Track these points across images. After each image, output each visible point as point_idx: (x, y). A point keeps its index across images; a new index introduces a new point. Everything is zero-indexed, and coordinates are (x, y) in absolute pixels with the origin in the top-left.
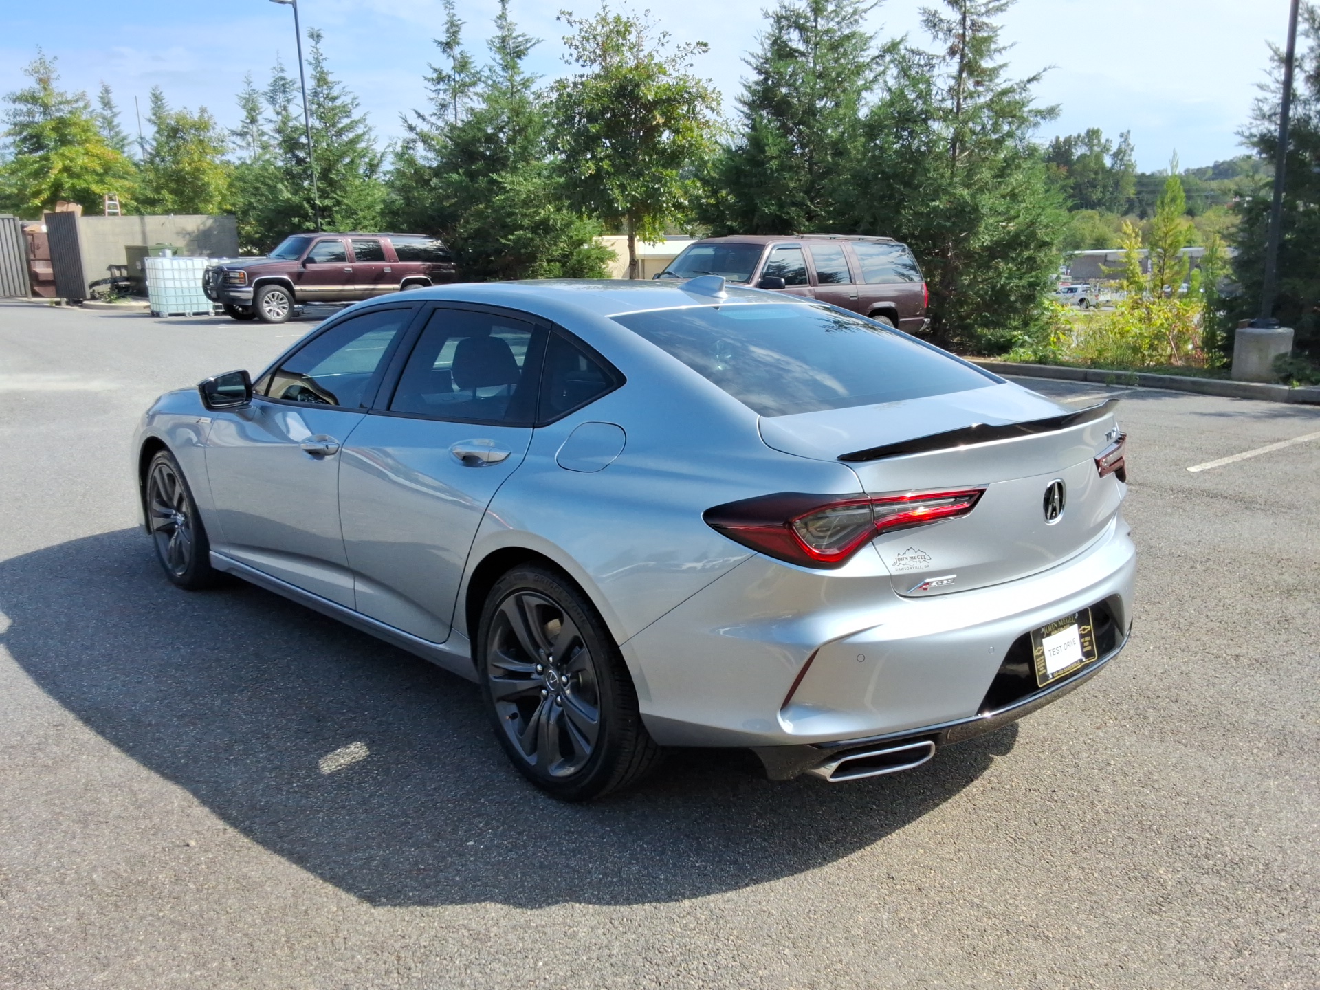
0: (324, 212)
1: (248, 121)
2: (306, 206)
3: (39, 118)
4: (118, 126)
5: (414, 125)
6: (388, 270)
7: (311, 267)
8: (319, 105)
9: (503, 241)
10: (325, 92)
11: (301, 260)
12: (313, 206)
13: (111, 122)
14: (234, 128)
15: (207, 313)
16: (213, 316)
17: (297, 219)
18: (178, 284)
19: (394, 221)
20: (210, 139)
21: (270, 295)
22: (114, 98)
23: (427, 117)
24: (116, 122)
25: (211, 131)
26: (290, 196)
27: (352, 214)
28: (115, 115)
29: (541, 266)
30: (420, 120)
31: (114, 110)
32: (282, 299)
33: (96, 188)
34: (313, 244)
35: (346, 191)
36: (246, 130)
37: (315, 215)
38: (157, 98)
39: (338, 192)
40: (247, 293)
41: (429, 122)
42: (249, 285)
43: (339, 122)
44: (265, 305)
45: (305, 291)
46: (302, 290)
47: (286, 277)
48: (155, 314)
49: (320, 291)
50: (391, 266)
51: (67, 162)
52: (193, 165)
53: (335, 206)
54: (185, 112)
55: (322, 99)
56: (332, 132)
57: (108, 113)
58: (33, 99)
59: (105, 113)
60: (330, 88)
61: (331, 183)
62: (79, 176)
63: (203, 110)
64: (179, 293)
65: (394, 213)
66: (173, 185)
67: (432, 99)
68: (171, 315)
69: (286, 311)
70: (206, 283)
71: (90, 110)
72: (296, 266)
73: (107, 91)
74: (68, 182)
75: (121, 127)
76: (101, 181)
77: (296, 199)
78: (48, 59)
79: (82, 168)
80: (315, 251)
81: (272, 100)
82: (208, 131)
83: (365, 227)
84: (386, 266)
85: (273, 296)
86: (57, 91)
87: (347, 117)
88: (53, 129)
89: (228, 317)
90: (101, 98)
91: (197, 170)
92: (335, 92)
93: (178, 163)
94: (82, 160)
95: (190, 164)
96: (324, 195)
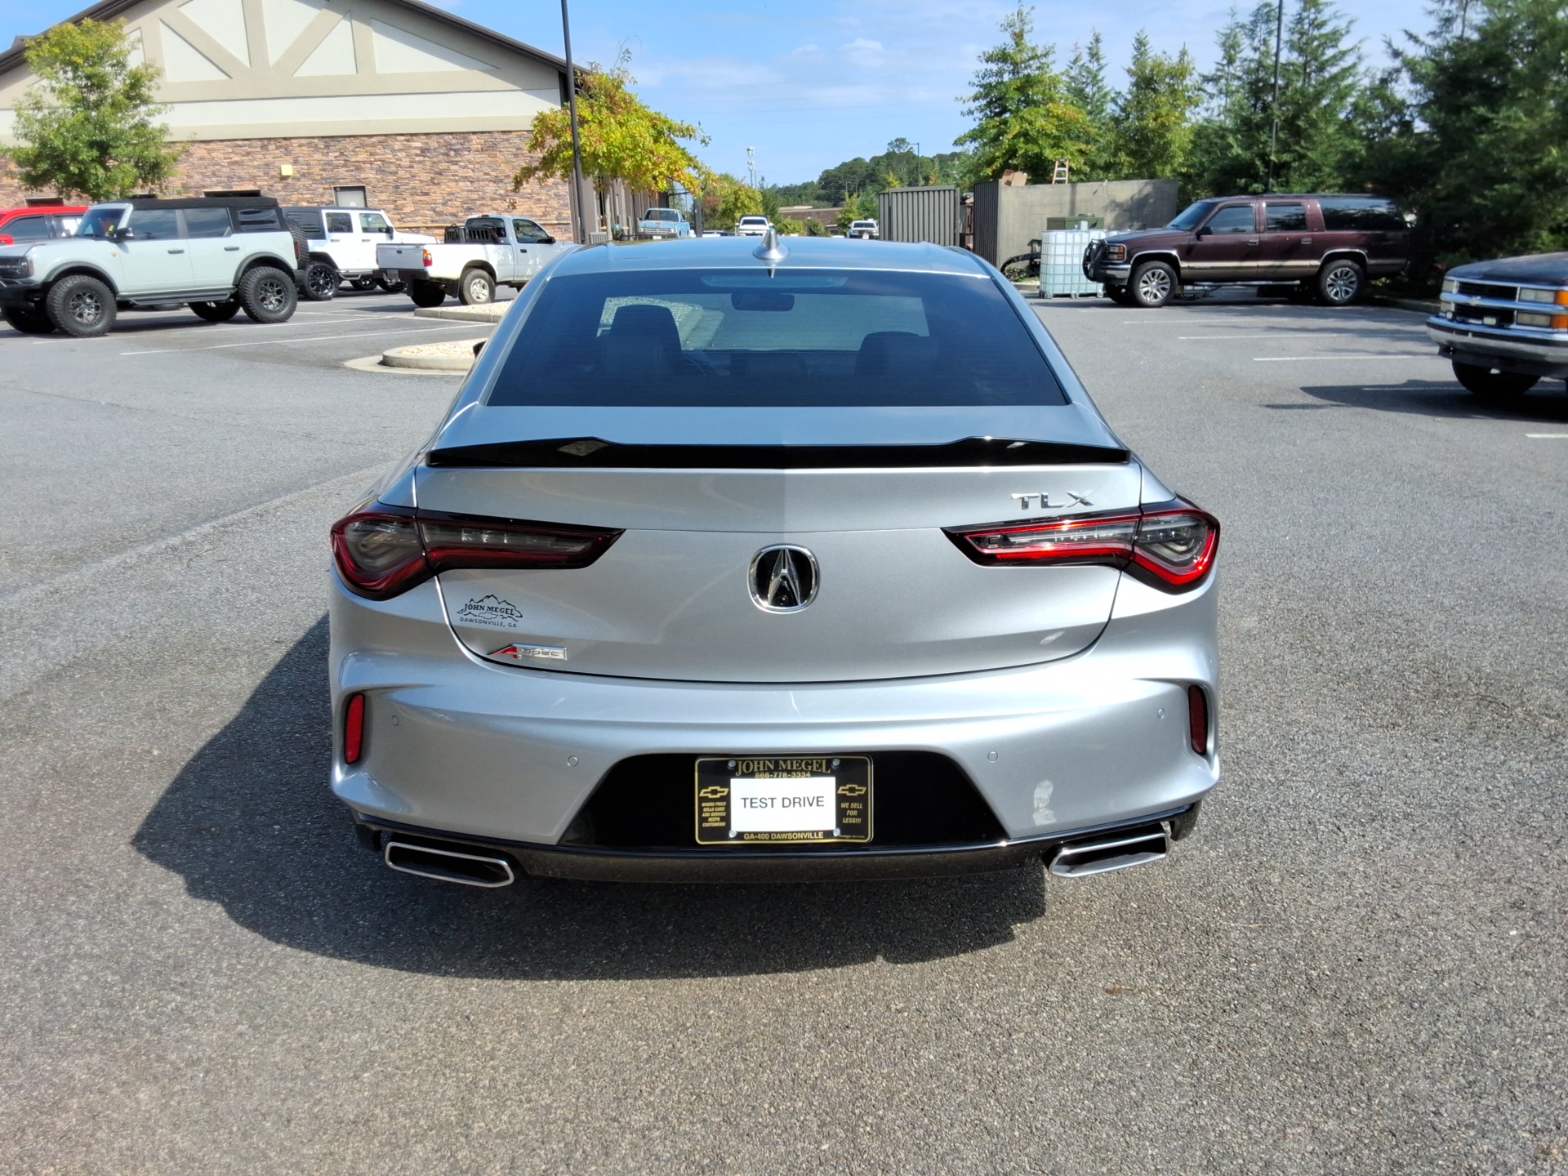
0: (1279, 170)
1: (1225, 62)
2: (1258, 163)
3: (1006, 77)
4: (1102, 80)
5: (1401, 50)
6: (1307, 241)
7: (1208, 239)
8: (1302, 34)
9: (1477, 200)
10: (1312, 16)
11: (1196, 230)
12: (1267, 163)
13: (1096, 76)
14: (1206, 73)
15: (1095, 295)
16: (1101, 298)
17: (1243, 181)
18: (1069, 261)
19: (1354, 177)
20: (1186, 89)
21: (1149, 274)
22: (1103, 49)
23: (1422, 38)
24: (1101, 75)
25: (1188, 77)
26: (1240, 152)
27: (1315, 170)
28: (1100, 69)
29: (1538, 236)
30: (1411, 43)
31: (1101, 62)
32: (1163, 278)
33: (1049, 153)
34: (1216, 209)
35: (1314, 143)
36: (1219, 73)
37: (1267, 175)
38: (1141, 44)
39: (1303, 143)
40: (1123, 271)
41: (1422, 44)
42: (1127, 262)
43: (1323, 54)
44: (1142, 285)
45: (1193, 268)
46: (1189, 268)
47: (1174, 253)
48: (1042, 295)
49: (1212, 268)
50: (1312, 236)
51: (1026, 126)
52: (1159, 121)
53: (1295, 160)
54: (1163, 57)
55: (1306, 27)
56: (1314, 65)
57: (1094, 66)
58: (1003, 57)
59: (1091, 66)
60: (1319, 12)
61: (1297, 133)
62: (1035, 141)
63: (1183, 53)
64: (1069, 271)
65: (1356, 168)
66: (1133, 146)
67: (1431, 13)
68: (1082, 295)
69: (1165, 293)
70: (1087, 259)
71: (1080, 63)
72: (1189, 238)
73: (1097, 40)
74: (1022, 147)
75: (1105, 82)
76: (1056, 146)
77: (1246, 155)
78: (1025, 10)
79: (1038, 132)
80: (1217, 218)
81: (1252, 34)
82: (1184, 78)
83: (1329, 187)
84: (1305, 236)
85: (1153, 275)
86: (1029, 45)
87: (1333, 46)
88: (1018, 89)
89: (1109, 300)
90: (1090, 49)
91: (1163, 125)
92: (1321, 18)
93: (1143, 120)
94: (1040, 122)
95: (1155, 119)
96: (1284, 147)
